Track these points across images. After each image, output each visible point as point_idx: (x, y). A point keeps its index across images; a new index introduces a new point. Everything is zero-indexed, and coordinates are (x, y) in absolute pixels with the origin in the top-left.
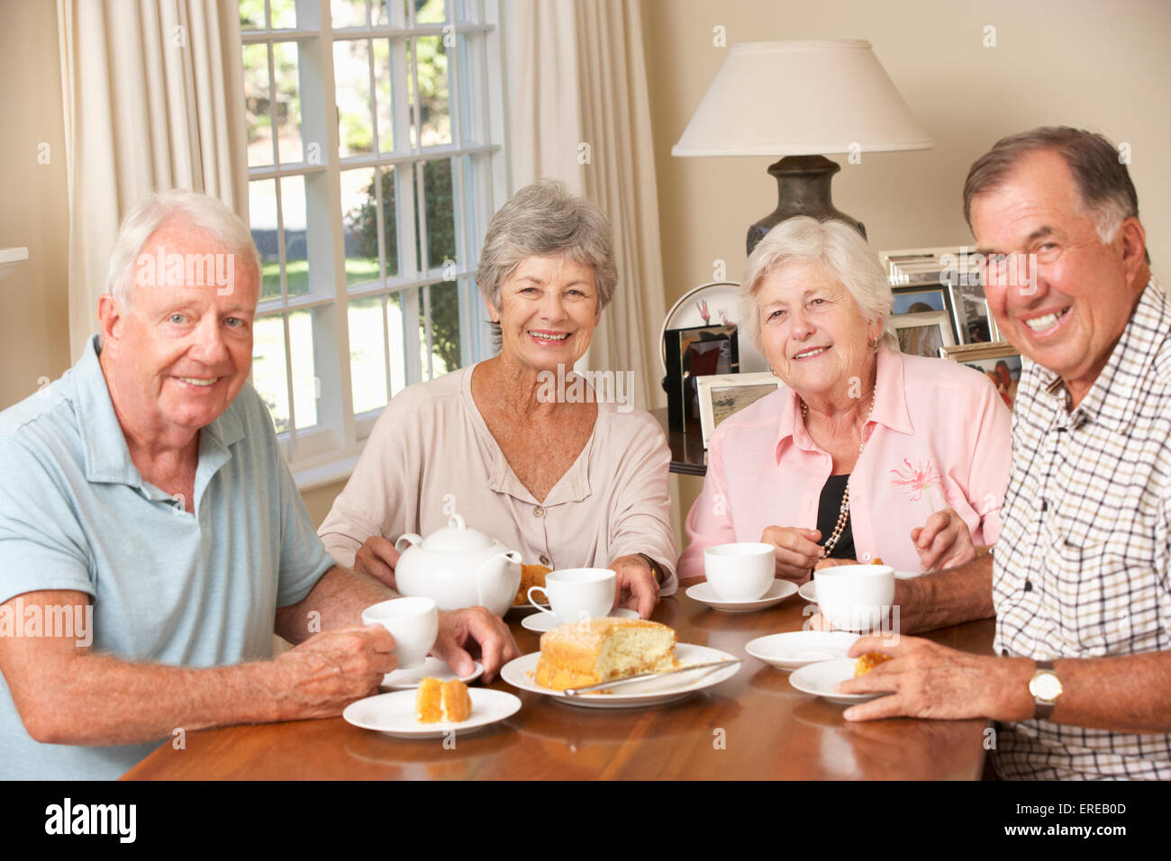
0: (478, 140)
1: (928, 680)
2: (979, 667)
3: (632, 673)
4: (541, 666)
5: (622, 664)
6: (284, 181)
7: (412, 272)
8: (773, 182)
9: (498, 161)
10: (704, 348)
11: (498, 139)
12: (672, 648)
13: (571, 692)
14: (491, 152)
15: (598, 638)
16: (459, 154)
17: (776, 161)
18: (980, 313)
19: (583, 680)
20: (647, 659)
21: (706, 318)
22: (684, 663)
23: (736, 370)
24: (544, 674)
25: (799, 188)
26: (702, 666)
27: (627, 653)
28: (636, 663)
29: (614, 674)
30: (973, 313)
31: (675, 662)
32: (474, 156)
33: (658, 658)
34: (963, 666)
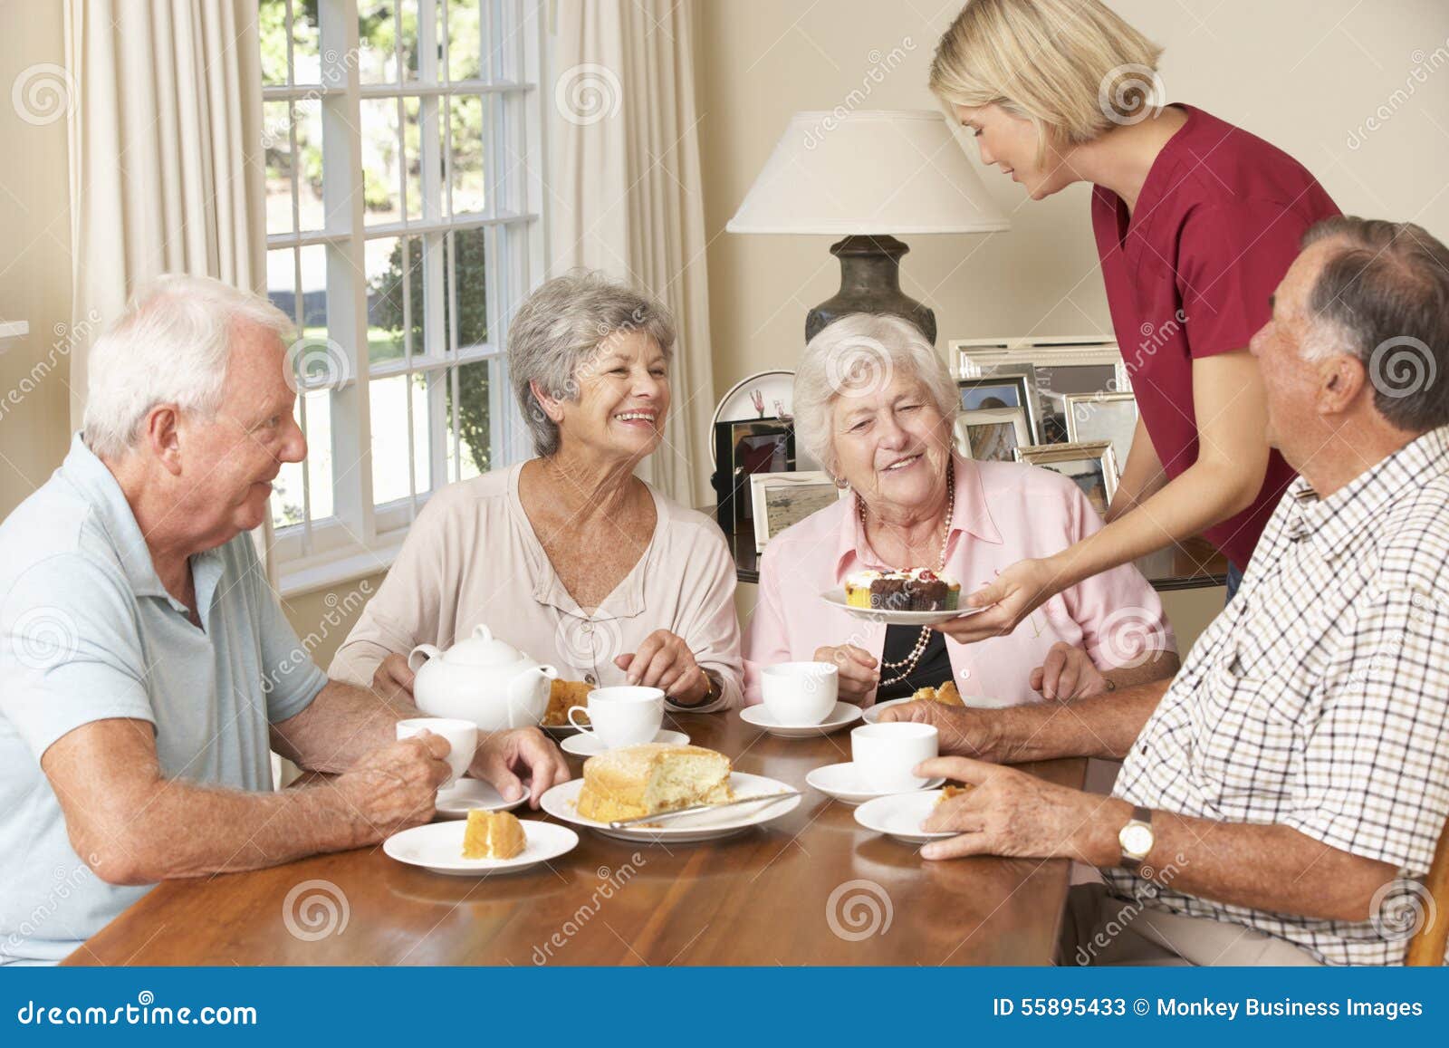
0: (514, 209)
1: (1013, 819)
2: (1069, 806)
3: (683, 804)
4: (583, 796)
5: (672, 794)
6: (303, 250)
7: (439, 351)
8: (835, 263)
9: (536, 231)
10: (757, 442)
11: (536, 208)
12: (727, 777)
13: (617, 825)
14: (528, 221)
15: (646, 766)
16: (493, 224)
17: (839, 240)
18: (1057, 409)
19: (630, 812)
20: (699, 790)
21: (761, 410)
22: (740, 794)
23: (792, 468)
24: (588, 804)
25: (864, 270)
26: (759, 799)
27: (677, 783)
28: (687, 793)
29: (663, 805)
30: (1049, 409)
31: (730, 793)
32: (509, 226)
33: (712, 788)
34: (1052, 803)
